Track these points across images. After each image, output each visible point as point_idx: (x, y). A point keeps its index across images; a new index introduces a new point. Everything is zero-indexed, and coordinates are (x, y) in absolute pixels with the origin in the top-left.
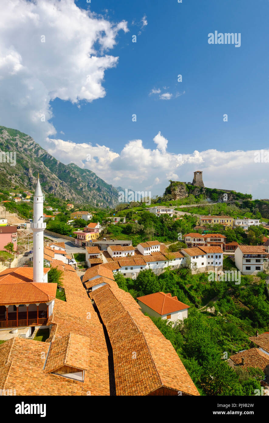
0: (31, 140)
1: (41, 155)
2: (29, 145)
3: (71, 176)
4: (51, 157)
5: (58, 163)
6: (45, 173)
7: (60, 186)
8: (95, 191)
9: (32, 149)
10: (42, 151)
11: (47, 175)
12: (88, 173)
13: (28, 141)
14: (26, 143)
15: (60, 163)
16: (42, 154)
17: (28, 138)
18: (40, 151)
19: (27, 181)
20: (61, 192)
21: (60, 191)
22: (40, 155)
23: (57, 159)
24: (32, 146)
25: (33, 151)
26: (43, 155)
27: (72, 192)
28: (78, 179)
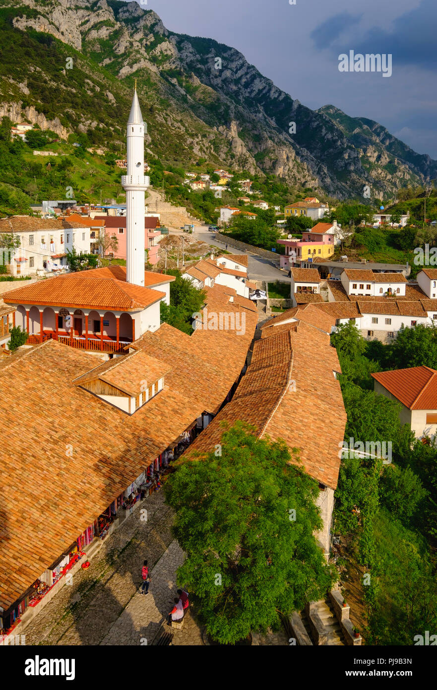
0: (238, 58)
1: (259, 90)
2: (235, 70)
3: (323, 134)
4: (280, 92)
5: (295, 106)
6: (265, 131)
7: (295, 160)
8: (380, 171)
9: (240, 78)
10: (261, 81)
11: (269, 134)
12: (365, 127)
13: (232, 61)
14: (229, 67)
15: (300, 106)
16: (261, 88)
17: (232, 55)
18: (257, 81)
19: (224, 149)
20: (298, 172)
21: (295, 171)
22: (257, 91)
23: (293, 98)
24: (240, 73)
25: (243, 84)
26: (264, 88)
27: (325, 173)
28: (339, 143)
